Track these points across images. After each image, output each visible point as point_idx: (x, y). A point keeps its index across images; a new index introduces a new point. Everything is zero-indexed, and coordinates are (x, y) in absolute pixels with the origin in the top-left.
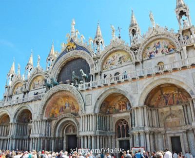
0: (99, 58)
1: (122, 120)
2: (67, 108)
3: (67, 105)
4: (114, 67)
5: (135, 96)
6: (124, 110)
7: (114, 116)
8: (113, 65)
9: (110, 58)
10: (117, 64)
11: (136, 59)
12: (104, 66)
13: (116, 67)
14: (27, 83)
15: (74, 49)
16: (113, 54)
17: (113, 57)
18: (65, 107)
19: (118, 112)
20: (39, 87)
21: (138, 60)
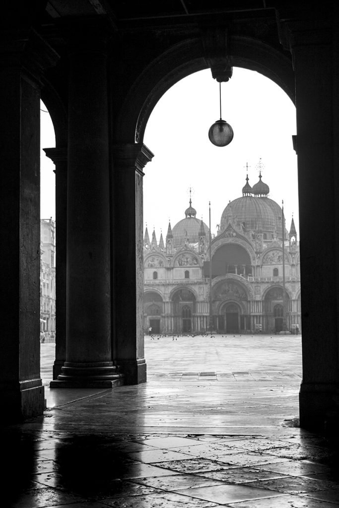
0: (261, 253)
1: (278, 305)
2: (230, 291)
3: (230, 289)
4: (274, 263)
5: (293, 293)
6: (281, 298)
7: (273, 301)
8: (273, 261)
9: (271, 254)
10: (276, 261)
11: (293, 262)
12: (264, 260)
13: (275, 263)
14: (172, 258)
15: (233, 237)
16: (274, 252)
17: (273, 254)
18: (229, 291)
19: (276, 298)
20: (188, 265)
21: (294, 263)
